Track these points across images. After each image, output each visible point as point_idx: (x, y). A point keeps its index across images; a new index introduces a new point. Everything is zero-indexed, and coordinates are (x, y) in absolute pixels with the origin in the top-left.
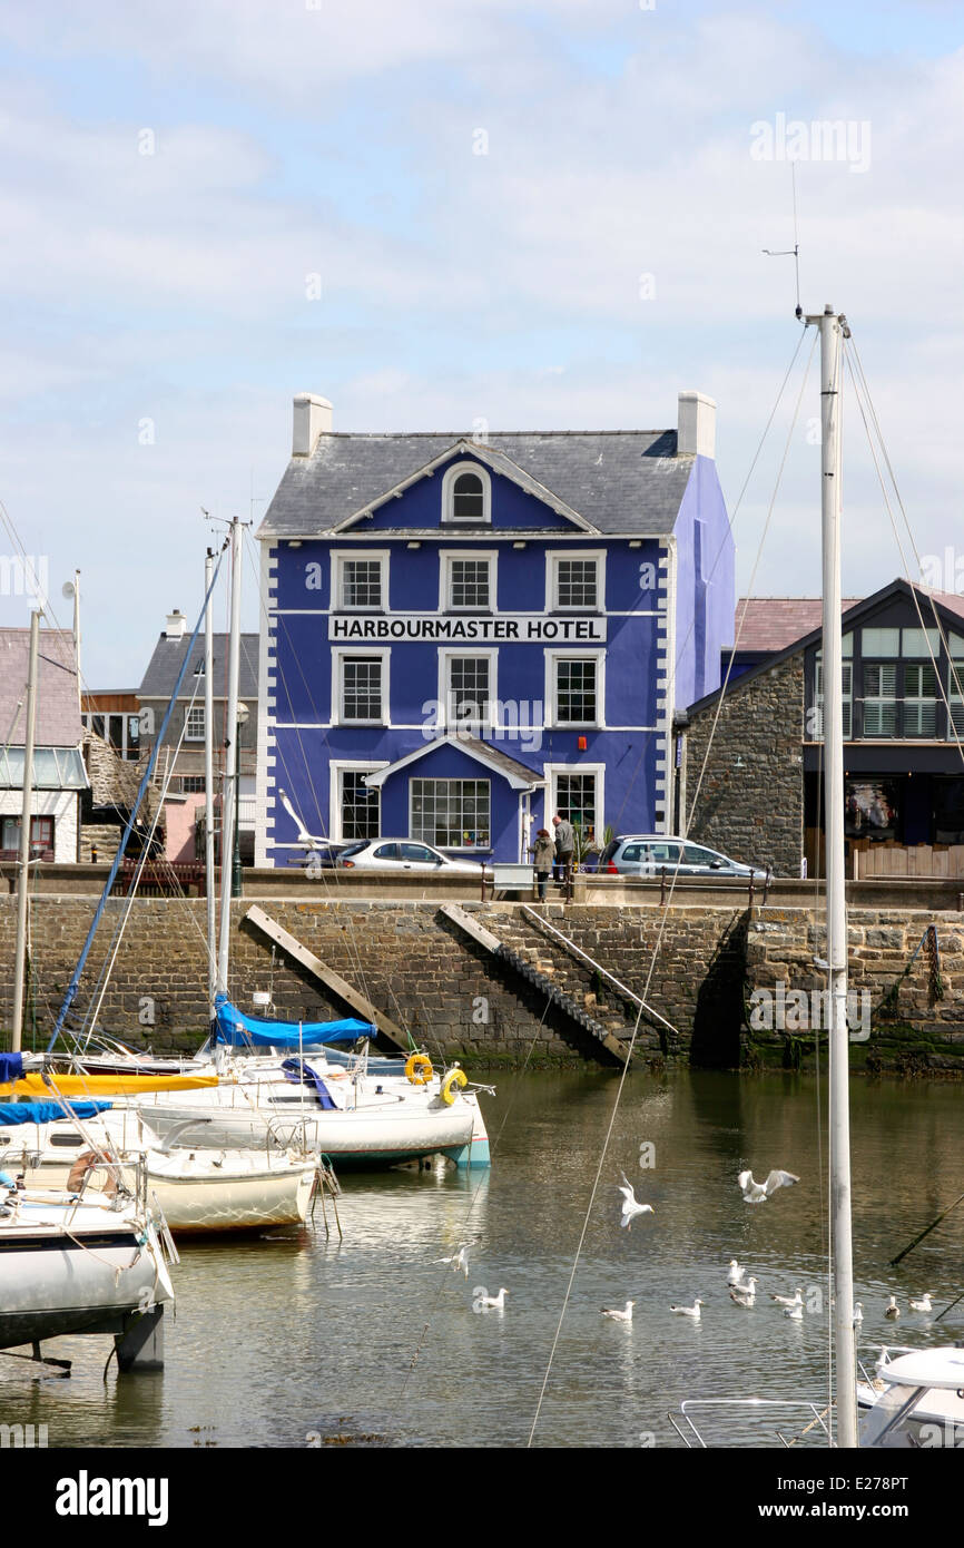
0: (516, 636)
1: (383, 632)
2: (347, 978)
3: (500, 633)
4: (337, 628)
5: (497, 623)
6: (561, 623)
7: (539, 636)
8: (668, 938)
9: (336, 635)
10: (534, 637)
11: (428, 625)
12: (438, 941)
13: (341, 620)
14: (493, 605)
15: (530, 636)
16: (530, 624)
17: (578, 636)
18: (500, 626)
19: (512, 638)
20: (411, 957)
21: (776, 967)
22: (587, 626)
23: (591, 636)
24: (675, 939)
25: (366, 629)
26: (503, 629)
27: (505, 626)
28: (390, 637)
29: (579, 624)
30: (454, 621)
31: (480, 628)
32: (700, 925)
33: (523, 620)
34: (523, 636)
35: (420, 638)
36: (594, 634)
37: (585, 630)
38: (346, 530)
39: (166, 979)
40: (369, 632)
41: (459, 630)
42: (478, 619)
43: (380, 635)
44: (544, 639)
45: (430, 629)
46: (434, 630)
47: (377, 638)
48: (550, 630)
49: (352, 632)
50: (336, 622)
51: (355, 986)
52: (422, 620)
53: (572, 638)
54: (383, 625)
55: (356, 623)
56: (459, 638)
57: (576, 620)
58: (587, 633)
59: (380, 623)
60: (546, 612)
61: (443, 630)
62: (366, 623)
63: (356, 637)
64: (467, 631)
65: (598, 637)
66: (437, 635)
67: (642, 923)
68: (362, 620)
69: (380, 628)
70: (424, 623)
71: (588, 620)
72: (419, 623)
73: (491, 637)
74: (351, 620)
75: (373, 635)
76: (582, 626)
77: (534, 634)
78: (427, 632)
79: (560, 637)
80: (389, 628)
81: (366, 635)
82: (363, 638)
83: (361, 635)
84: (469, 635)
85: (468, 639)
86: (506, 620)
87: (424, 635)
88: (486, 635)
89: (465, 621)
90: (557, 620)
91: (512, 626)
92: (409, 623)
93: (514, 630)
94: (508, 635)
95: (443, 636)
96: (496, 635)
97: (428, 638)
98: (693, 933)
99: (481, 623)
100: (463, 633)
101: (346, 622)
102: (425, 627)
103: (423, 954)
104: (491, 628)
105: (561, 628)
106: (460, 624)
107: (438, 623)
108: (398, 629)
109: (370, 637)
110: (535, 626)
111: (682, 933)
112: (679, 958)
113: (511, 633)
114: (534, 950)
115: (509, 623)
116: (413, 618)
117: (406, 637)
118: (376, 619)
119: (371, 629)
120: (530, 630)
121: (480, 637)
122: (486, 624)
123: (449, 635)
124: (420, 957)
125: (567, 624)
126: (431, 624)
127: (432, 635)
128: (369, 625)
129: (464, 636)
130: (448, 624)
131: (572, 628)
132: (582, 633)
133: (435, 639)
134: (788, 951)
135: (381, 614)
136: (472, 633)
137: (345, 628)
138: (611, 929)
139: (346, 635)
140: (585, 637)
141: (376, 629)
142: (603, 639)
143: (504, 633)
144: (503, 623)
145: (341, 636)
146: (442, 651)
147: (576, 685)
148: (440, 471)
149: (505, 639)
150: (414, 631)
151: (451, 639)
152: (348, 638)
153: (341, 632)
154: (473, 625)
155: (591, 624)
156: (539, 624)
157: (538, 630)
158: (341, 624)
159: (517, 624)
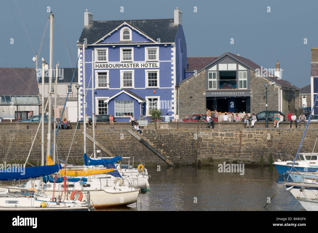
0: (138, 67)
2: (105, 147)
4: (96, 66)
5: (134, 64)
6: (149, 64)
7: (144, 67)
8: (179, 136)
9: (96, 67)
10: (143, 67)
11: (118, 65)
12: (126, 138)
13: (97, 64)
14: (133, 60)
16: (141, 64)
17: (153, 67)
18: (134, 65)
19: (137, 67)
20: (120, 142)
21: (204, 142)
22: (155, 64)
23: (156, 66)
24: (181, 136)
25: (103, 66)
26: (135, 65)
27: (136, 65)
28: (109, 68)
29: (153, 64)
30: (124, 64)
31: (130, 65)
32: (186, 133)
33: (140, 63)
34: (140, 67)
35: (116, 68)
36: (157, 66)
37: (154, 65)
38: (98, 43)
39: (64, 148)
40: (104, 67)
43: (106, 67)
44: (145, 67)
45: (118, 66)
46: (119, 66)
47: (106, 68)
48: (146, 65)
49: (100, 67)
50: (96, 65)
51: (108, 149)
52: (116, 64)
53: (152, 67)
54: (107, 65)
55: (101, 65)
57: (152, 63)
58: (155, 66)
59: (106, 64)
60: (145, 61)
61: (121, 66)
62: (103, 65)
63: (101, 68)
64: (127, 66)
65: (158, 67)
66: (120, 67)
67: (173, 133)
68: (102, 64)
69: (106, 66)
70: (117, 64)
71: (155, 63)
72: (115, 64)
73: (132, 67)
74: (99, 64)
75: (105, 67)
76: (154, 64)
77: (143, 66)
78: (117, 66)
79: (149, 67)
80: (108, 66)
81: (103, 67)
82: (103, 68)
83: (102, 67)
84: (127, 67)
85: (127, 68)
86: (136, 63)
87: (117, 67)
88: (131, 67)
89: (126, 64)
90: (148, 63)
91: (137, 65)
92: (113, 64)
93: (138, 66)
94: (136, 67)
95: (121, 67)
96: (134, 67)
97: (118, 68)
98: (184, 135)
99: (130, 64)
100: (126, 66)
101: (98, 65)
102: (117, 65)
103: (123, 141)
104: (132, 65)
105: (149, 65)
106: (125, 64)
107: (120, 64)
108: (111, 66)
109: (104, 68)
110: (143, 64)
111: (182, 135)
112: (182, 141)
113: (137, 66)
114: (148, 140)
115: (137, 64)
116: (114, 63)
117: (112, 68)
118: (105, 64)
119: (104, 66)
121: (130, 67)
122: (131, 64)
123: (122, 67)
124: (122, 142)
125: (150, 64)
126: (118, 64)
127: (119, 67)
128: (104, 65)
129: (126, 67)
130: (122, 65)
131: (151, 65)
132: (154, 66)
133: (119, 68)
134: (207, 138)
135: (107, 62)
136: (128, 66)
137: (98, 66)
138: (166, 134)
139: (98, 68)
140: (155, 67)
141: (105, 66)
143: (135, 66)
144: (135, 64)
145: (97, 68)
146: (121, 71)
147: (153, 78)
148: (120, 29)
149: (136, 68)
150: (114, 66)
152: (99, 68)
153: (97, 67)
154: (128, 65)
155: (156, 64)
156: (144, 64)
157: (144, 65)
158: (97, 65)
159: (138, 64)
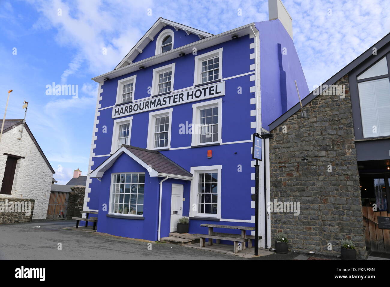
0: (183, 100)
1: (131, 110)
3: (176, 100)
4: (115, 112)
6: (203, 89)
7: (192, 98)
9: (115, 115)
10: (190, 100)
11: (147, 104)
15: (188, 99)
16: (188, 93)
17: (210, 94)
18: (176, 97)
19: (181, 102)
22: (214, 88)
23: (217, 93)
25: (125, 110)
27: (178, 97)
28: (133, 112)
29: (210, 88)
30: (157, 99)
31: (168, 100)
33: (186, 91)
34: (185, 101)
35: (144, 110)
37: (213, 90)
41: (159, 103)
42: (167, 96)
43: (129, 112)
44: (195, 99)
46: (149, 105)
48: (198, 94)
49: (120, 113)
50: (115, 110)
52: (145, 101)
53: (208, 96)
55: (122, 108)
56: (159, 107)
57: (209, 86)
58: (214, 92)
59: (130, 106)
60: (195, 86)
61: (153, 104)
63: (121, 115)
64: (162, 102)
65: (220, 92)
68: (124, 106)
71: (215, 85)
72: (144, 103)
73: (172, 104)
75: (127, 112)
76: (212, 89)
77: (190, 97)
79: (202, 97)
80: (133, 108)
82: (124, 115)
83: (123, 113)
84: (163, 104)
85: (163, 106)
86: (178, 93)
88: (170, 103)
89: (161, 98)
90: (201, 88)
91: (181, 96)
92: (140, 104)
94: (179, 101)
95: (152, 107)
96: (174, 102)
97: (147, 110)
99: (168, 97)
100: (160, 104)
101: (119, 109)
104: (172, 99)
105: (203, 91)
106: (159, 100)
107: (151, 101)
108: (136, 108)
109: (126, 114)
110: (190, 93)
113: (181, 99)
115: (180, 95)
116: (142, 101)
117: (139, 111)
120: (188, 96)
121: (167, 104)
122: (170, 98)
125: (205, 89)
126: (148, 102)
127: (148, 108)
128: (126, 108)
129: (161, 105)
130: (155, 101)
131: (208, 91)
132: (212, 92)
133: (150, 109)
135: (131, 102)
136: (164, 103)
137: (118, 112)
140: (213, 94)
141: (128, 110)
142: (223, 93)
143: (177, 100)
144: (177, 95)
146: (151, 114)
149: (178, 103)
150: (142, 107)
151: (156, 108)
152: (119, 116)
153: (117, 114)
154: (165, 99)
155: (217, 86)
156: (193, 92)
157: (192, 95)
158: (117, 111)
159: (182, 94)
